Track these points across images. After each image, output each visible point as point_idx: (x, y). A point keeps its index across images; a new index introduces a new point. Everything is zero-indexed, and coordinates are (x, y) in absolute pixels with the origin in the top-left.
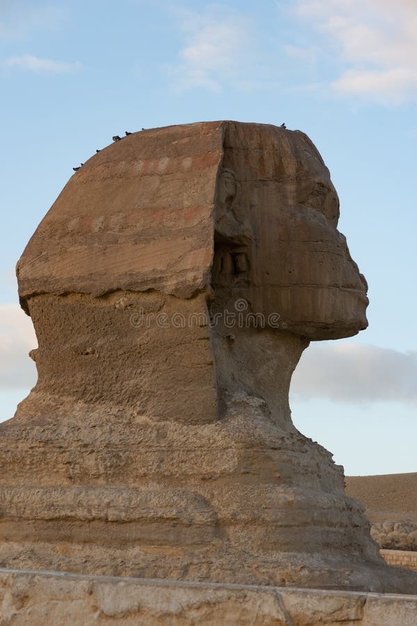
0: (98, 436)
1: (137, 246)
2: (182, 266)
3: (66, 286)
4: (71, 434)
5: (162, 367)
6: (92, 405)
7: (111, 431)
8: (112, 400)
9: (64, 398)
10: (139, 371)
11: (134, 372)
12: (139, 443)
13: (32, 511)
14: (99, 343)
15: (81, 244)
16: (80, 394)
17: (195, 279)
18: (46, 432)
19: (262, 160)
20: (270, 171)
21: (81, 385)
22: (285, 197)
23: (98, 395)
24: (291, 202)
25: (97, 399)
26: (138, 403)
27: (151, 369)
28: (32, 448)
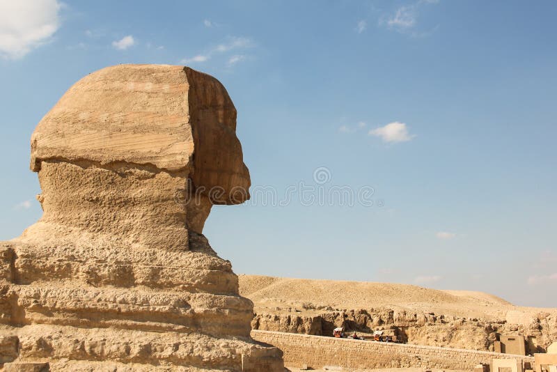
0: (108, 255)
1: (136, 135)
2: (170, 151)
3: (80, 155)
4: (87, 253)
5: (149, 214)
6: (95, 234)
7: (117, 253)
8: (110, 232)
9: (72, 228)
10: (131, 215)
11: (128, 215)
12: (138, 262)
13: (62, 303)
14: (102, 194)
15: (91, 129)
16: (85, 226)
17: (183, 159)
18: (68, 250)
19: (205, 94)
20: (210, 100)
21: (86, 220)
22: (217, 117)
23: (99, 228)
24: (221, 121)
25: (99, 230)
26: (132, 235)
27: (142, 214)
28: (59, 261)
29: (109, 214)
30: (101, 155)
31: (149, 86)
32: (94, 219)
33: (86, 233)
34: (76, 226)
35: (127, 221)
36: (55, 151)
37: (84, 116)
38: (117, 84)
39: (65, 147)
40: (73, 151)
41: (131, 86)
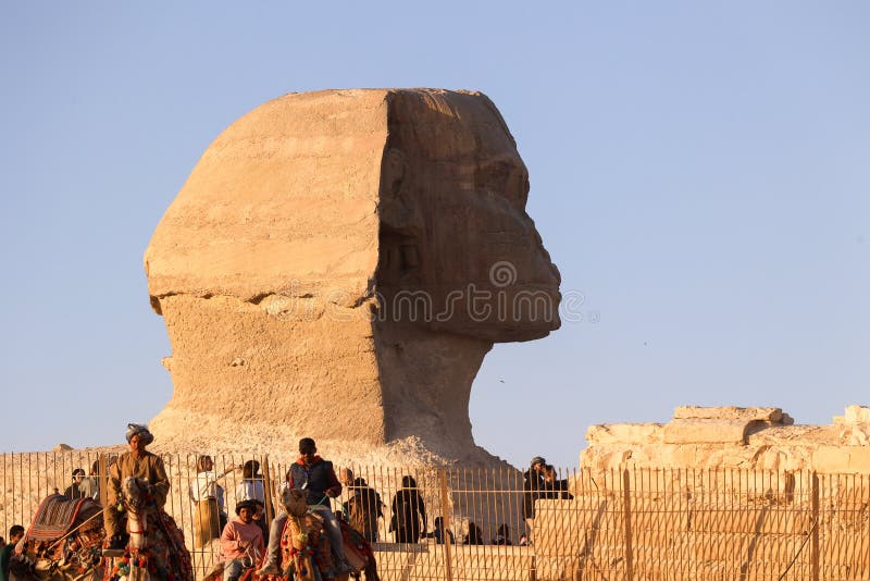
29: (263, 388)
30: (238, 284)
31: (320, 144)
32: (241, 397)
33: (228, 423)
34: (215, 412)
35: (289, 398)
36: (174, 282)
37: (215, 212)
38: (270, 145)
39: (186, 275)
40: (197, 281)
41: (292, 145)
